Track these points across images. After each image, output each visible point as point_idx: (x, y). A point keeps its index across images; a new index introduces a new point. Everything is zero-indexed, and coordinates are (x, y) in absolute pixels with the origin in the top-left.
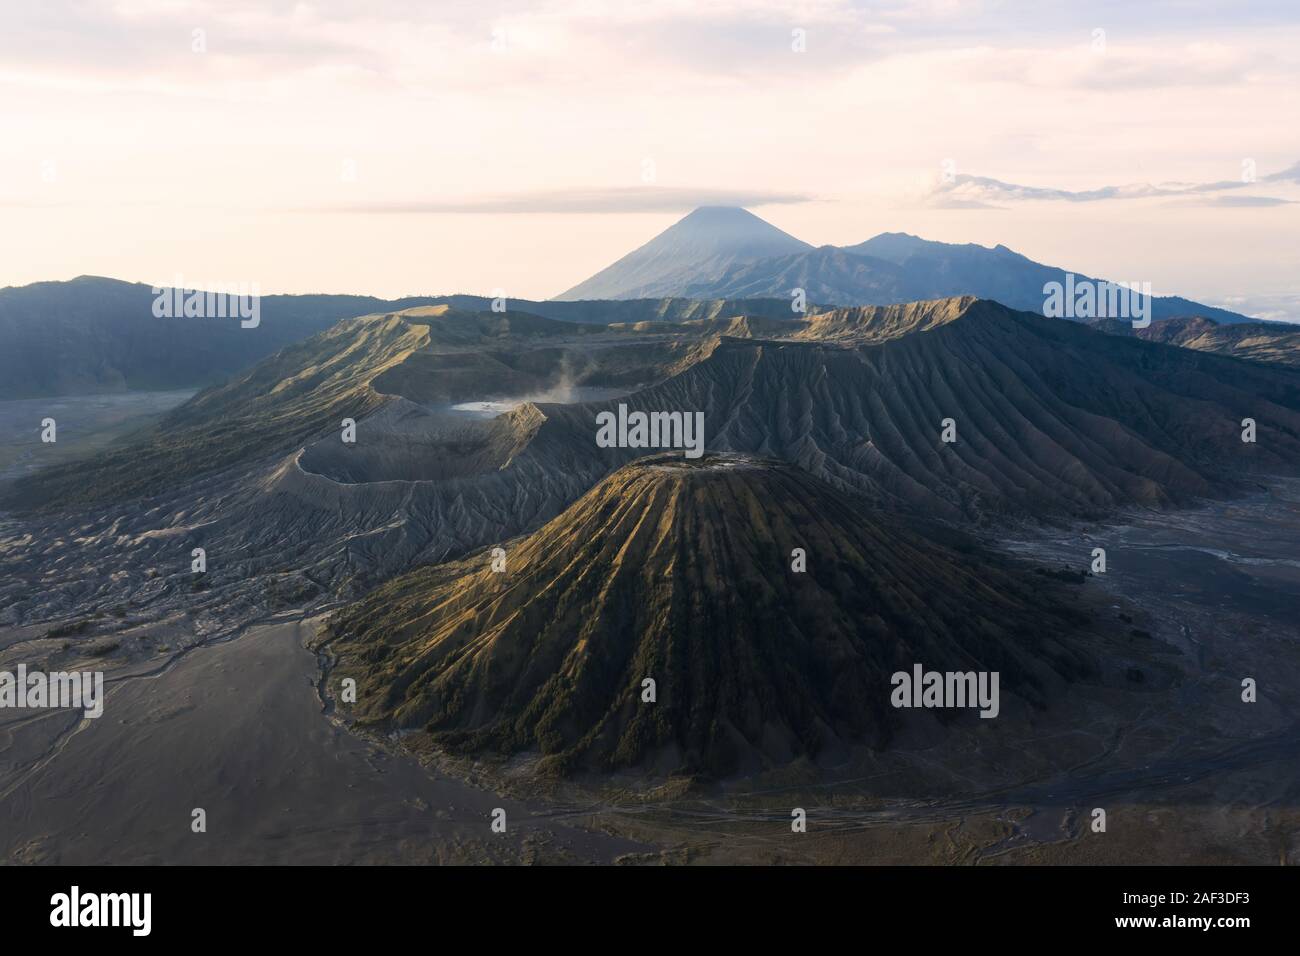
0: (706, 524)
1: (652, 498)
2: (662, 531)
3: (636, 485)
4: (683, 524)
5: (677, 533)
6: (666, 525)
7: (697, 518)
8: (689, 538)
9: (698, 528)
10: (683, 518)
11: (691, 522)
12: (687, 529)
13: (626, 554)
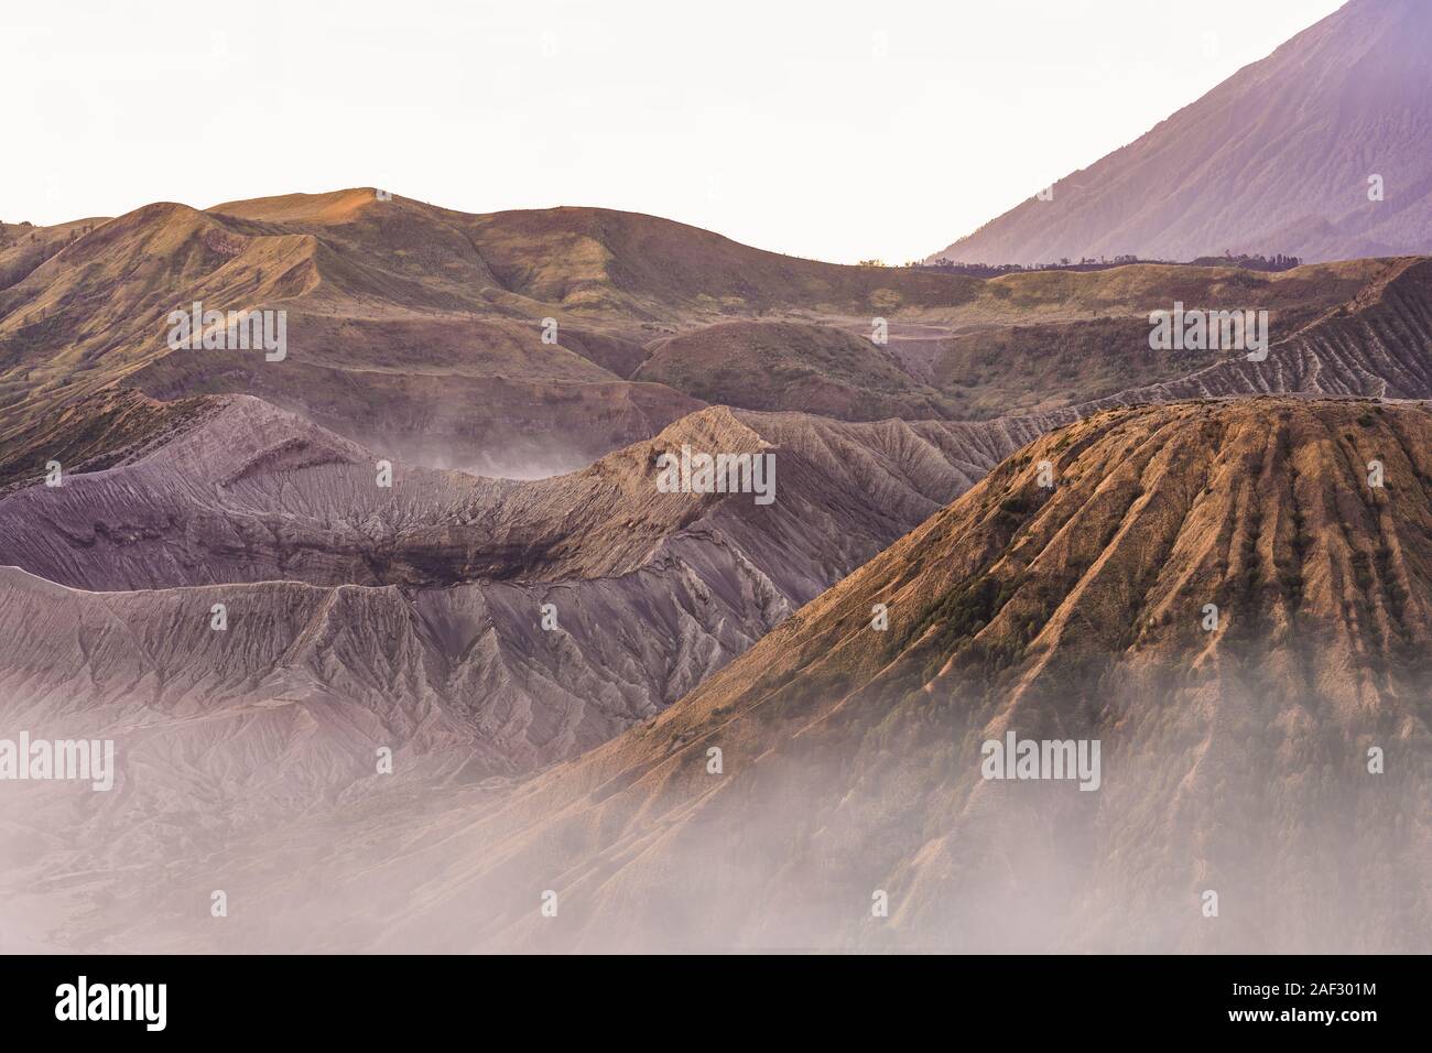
0: (1325, 536)
1: (1157, 469)
2: (1185, 556)
3: (1107, 442)
4: (1255, 536)
5: (1234, 557)
6: (1200, 537)
7: (1299, 522)
8: (1271, 572)
9: (1301, 547)
10: (1256, 520)
11: (1279, 530)
12: (1266, 549)
13: (1074, 617)
